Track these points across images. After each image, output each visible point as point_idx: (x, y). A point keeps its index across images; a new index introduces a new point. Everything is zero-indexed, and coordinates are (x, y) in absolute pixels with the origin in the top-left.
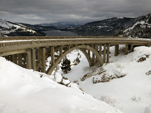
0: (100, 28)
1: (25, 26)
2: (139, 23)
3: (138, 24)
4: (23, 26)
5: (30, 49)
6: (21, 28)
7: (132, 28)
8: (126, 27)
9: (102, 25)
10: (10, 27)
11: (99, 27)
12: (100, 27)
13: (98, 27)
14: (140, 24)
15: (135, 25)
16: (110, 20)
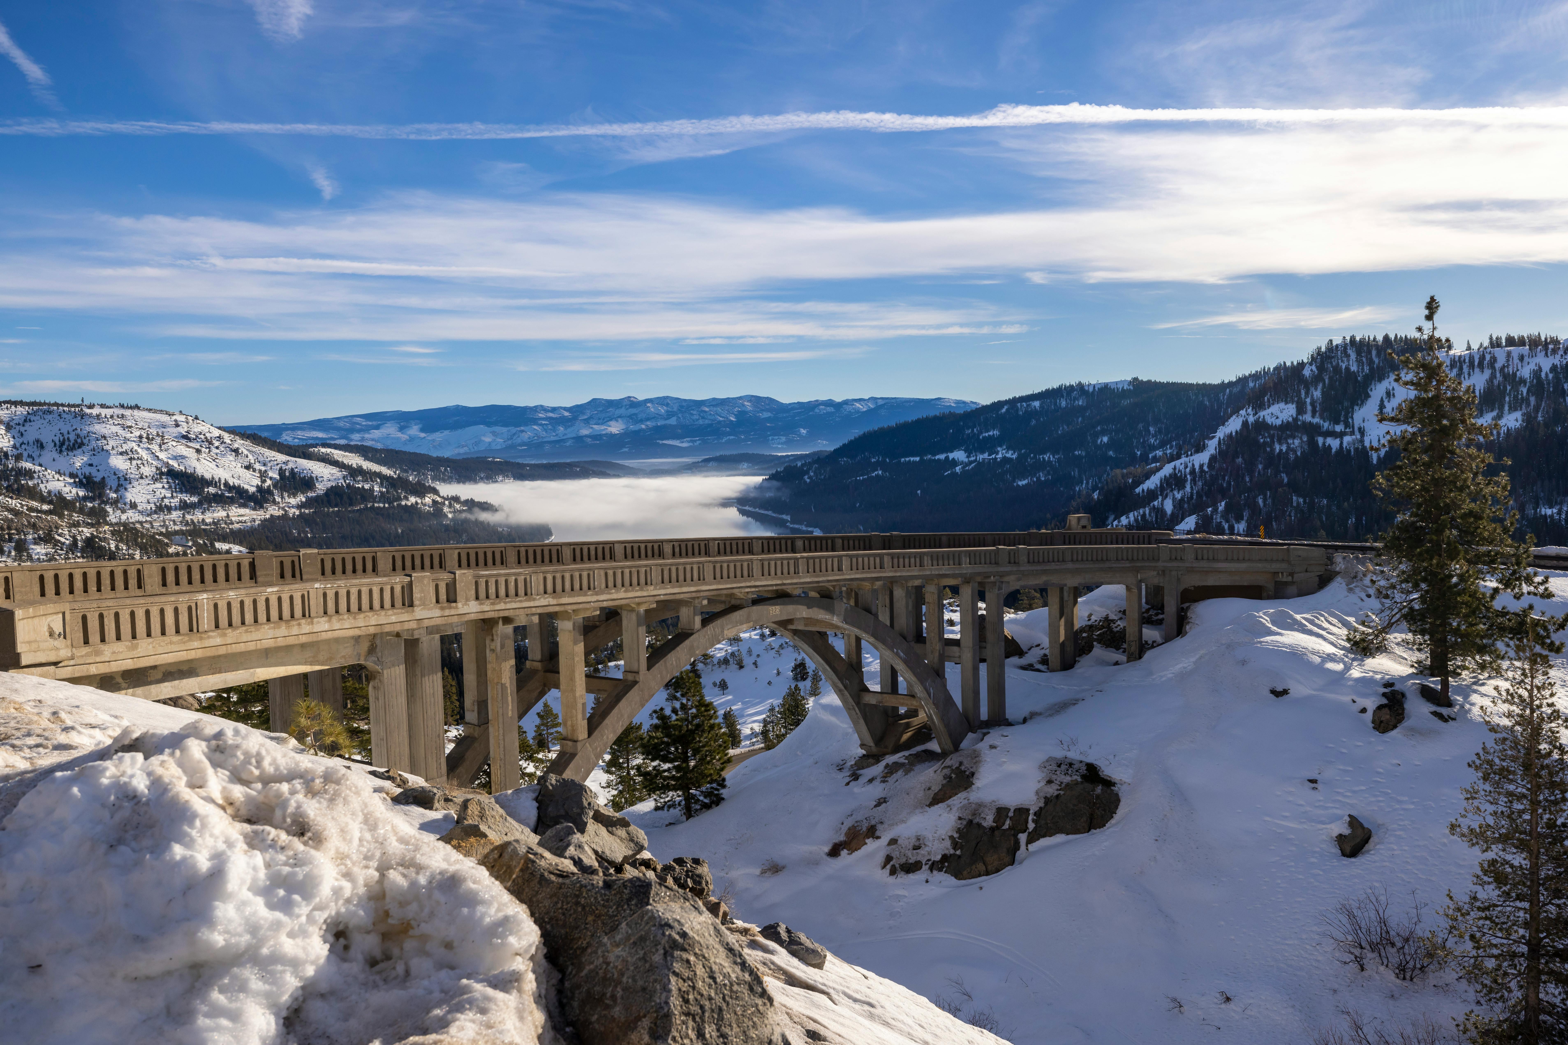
0: (958, 469)
1: (386, 471)
2: (1251, 419)
3: (1245, 424)
4: (367, 465)
5: (398, 635)
6: (348, 485)
7: (1202, 459)
8: (1159, 453)
9: (974, 445)
10: (263, 475)
11: (951, 456)
12: (959, 455)
13: (942, 457)
14: (1261, 426)
15: (1222, 432)
16: (1037, 404)
